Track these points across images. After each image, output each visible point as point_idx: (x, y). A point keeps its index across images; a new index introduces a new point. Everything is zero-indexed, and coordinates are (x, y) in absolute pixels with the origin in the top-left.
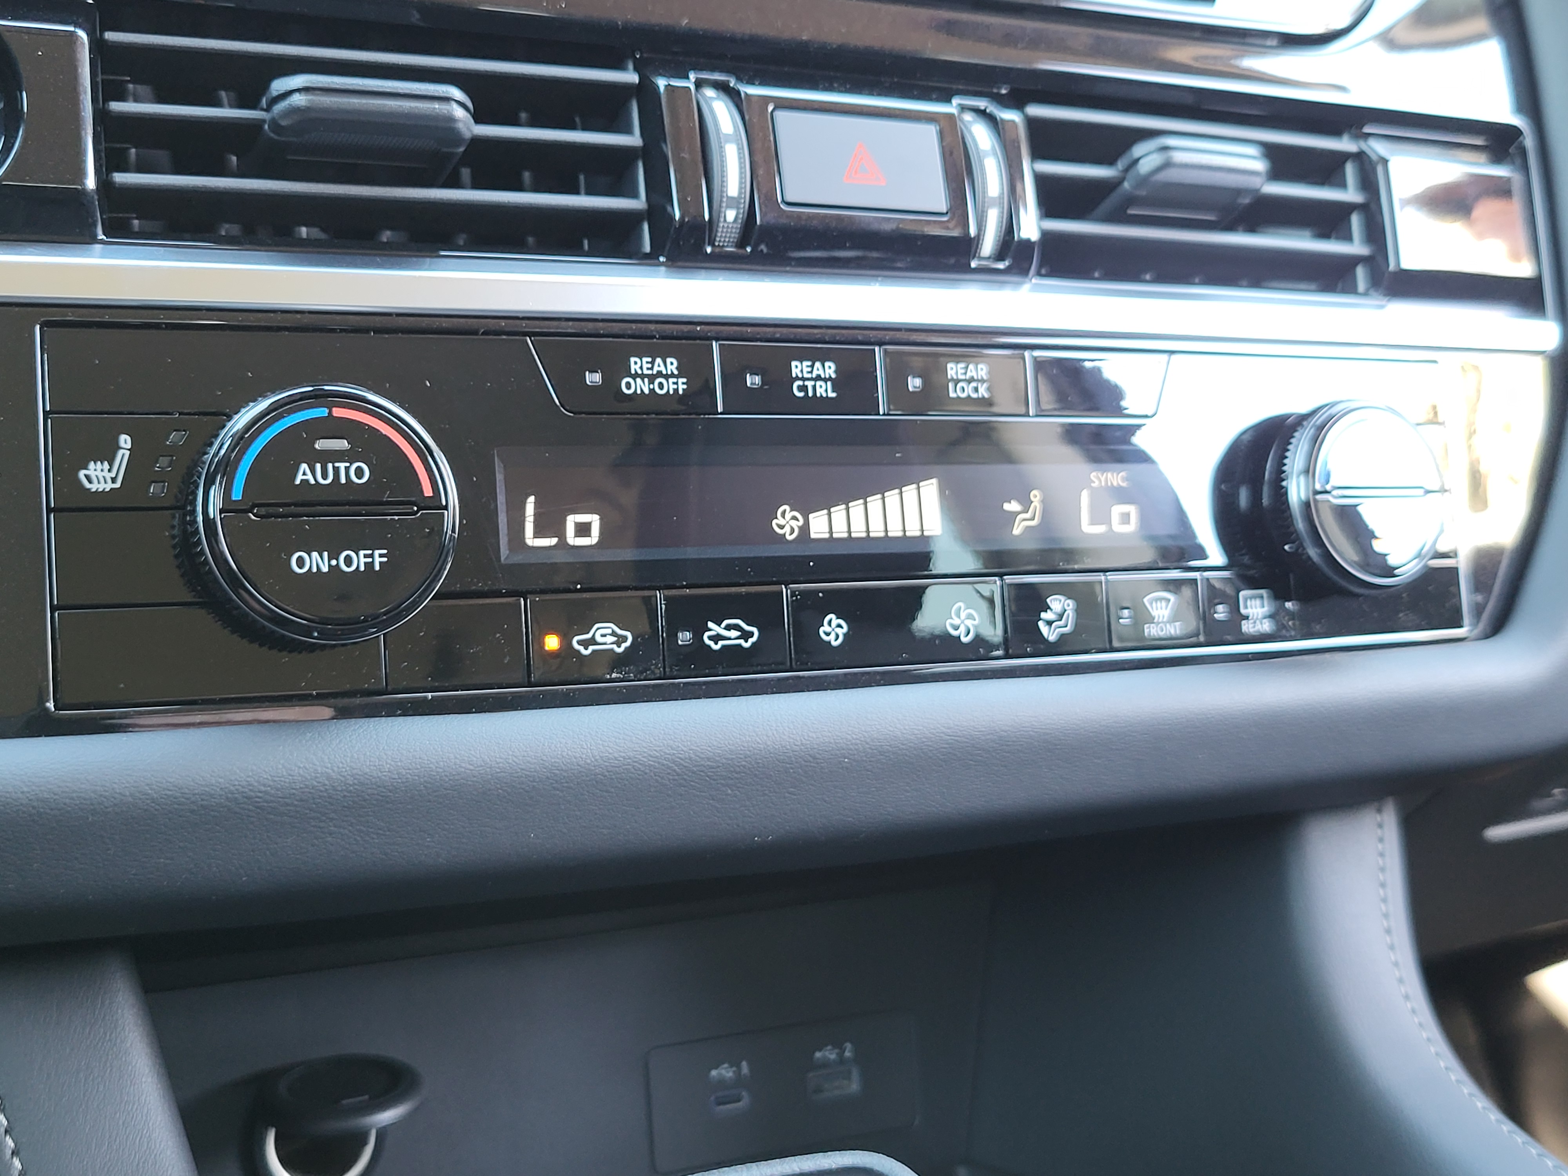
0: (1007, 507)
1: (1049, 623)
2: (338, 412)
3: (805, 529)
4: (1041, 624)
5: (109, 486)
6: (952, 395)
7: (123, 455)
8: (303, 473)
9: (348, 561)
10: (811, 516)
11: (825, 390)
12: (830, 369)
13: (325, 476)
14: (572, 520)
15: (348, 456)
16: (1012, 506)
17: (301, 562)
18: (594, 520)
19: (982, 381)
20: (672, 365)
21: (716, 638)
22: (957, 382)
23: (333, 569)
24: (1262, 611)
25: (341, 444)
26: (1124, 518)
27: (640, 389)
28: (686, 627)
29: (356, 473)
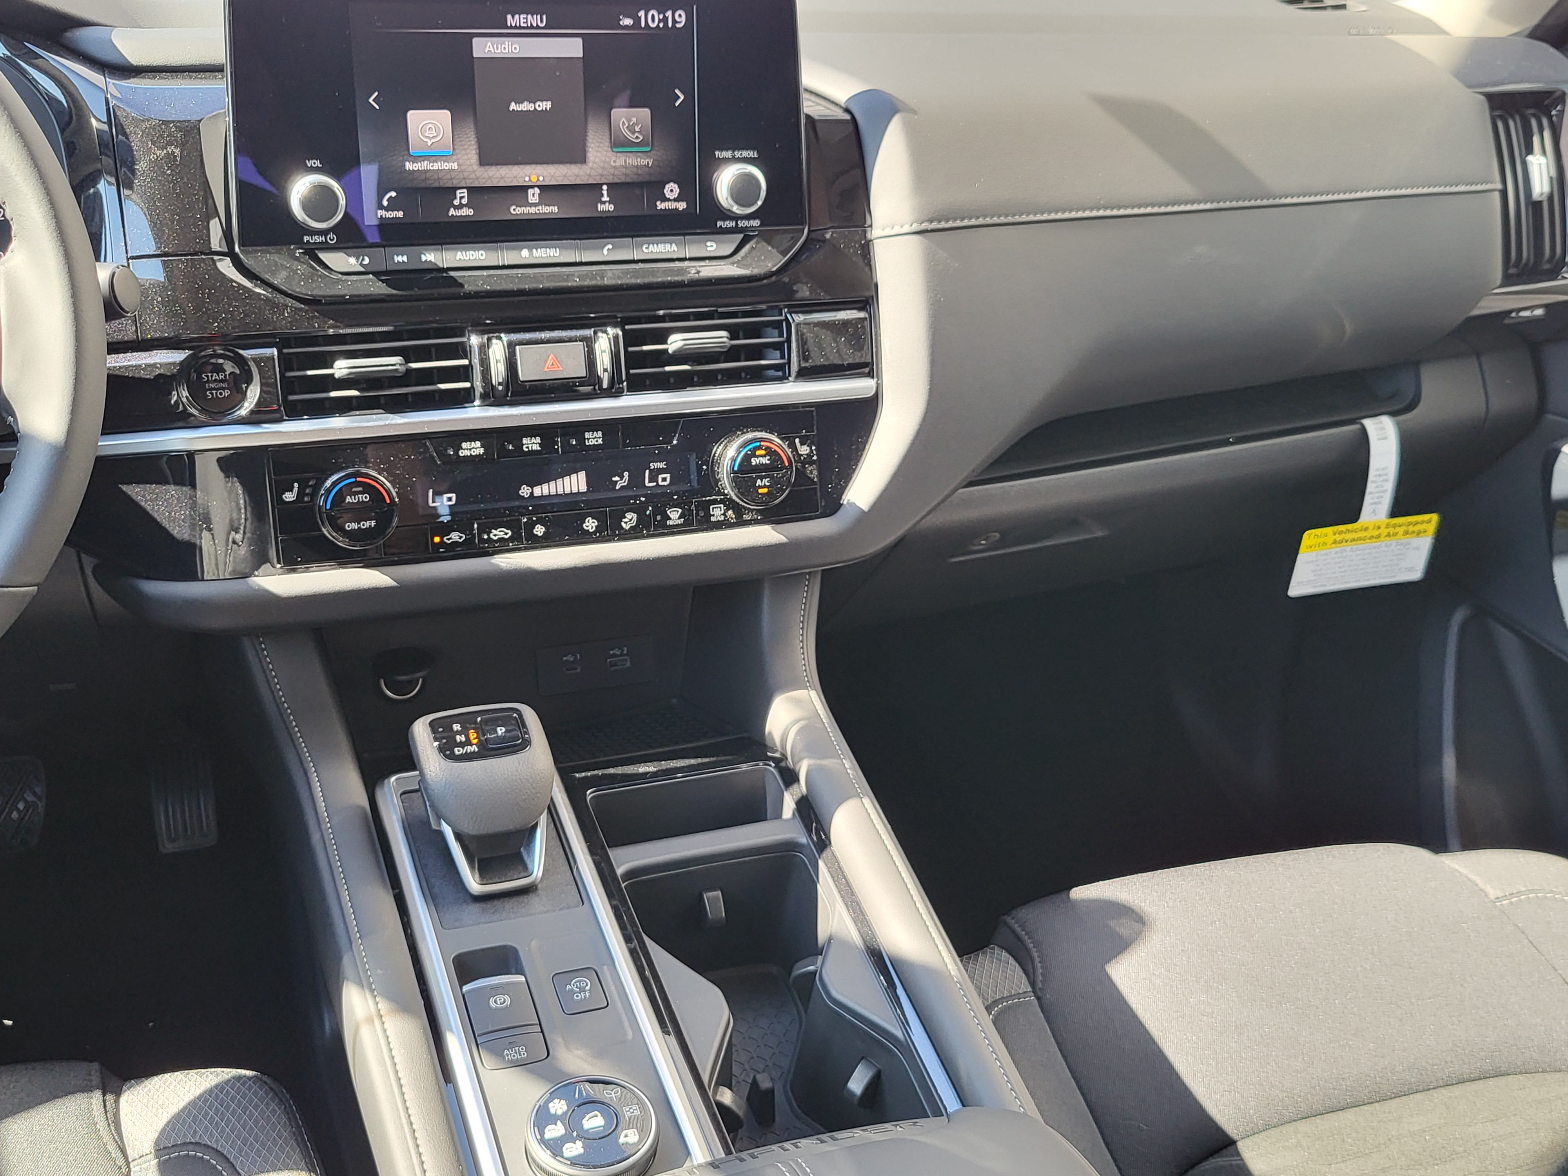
0: (614, 479)
1: (626, 523)
2: (358, 479)
3: (532, 493)
4: (623, 524)
5: (292, 499)
6: (587, 444)
7: (296, 489)
8: (348, 499)
9: (363, 525)
10: (534, 488)
11: (536, 447)
12: (538, 440)
13: (355, 499)
14: (445, 496)
15: (362, 493)
16: (616, 479)
17: (349, 526)
18: (453, 496)
19: (600, 438)
20: (478, 444)
21: (495, 535)
22: (588, 439)
23: (359, 528)
24: (720, 513)
25: (360, 489)
26: (664, 480)
27: (468, 453)
28: (485, 532)
29: (365, 497)
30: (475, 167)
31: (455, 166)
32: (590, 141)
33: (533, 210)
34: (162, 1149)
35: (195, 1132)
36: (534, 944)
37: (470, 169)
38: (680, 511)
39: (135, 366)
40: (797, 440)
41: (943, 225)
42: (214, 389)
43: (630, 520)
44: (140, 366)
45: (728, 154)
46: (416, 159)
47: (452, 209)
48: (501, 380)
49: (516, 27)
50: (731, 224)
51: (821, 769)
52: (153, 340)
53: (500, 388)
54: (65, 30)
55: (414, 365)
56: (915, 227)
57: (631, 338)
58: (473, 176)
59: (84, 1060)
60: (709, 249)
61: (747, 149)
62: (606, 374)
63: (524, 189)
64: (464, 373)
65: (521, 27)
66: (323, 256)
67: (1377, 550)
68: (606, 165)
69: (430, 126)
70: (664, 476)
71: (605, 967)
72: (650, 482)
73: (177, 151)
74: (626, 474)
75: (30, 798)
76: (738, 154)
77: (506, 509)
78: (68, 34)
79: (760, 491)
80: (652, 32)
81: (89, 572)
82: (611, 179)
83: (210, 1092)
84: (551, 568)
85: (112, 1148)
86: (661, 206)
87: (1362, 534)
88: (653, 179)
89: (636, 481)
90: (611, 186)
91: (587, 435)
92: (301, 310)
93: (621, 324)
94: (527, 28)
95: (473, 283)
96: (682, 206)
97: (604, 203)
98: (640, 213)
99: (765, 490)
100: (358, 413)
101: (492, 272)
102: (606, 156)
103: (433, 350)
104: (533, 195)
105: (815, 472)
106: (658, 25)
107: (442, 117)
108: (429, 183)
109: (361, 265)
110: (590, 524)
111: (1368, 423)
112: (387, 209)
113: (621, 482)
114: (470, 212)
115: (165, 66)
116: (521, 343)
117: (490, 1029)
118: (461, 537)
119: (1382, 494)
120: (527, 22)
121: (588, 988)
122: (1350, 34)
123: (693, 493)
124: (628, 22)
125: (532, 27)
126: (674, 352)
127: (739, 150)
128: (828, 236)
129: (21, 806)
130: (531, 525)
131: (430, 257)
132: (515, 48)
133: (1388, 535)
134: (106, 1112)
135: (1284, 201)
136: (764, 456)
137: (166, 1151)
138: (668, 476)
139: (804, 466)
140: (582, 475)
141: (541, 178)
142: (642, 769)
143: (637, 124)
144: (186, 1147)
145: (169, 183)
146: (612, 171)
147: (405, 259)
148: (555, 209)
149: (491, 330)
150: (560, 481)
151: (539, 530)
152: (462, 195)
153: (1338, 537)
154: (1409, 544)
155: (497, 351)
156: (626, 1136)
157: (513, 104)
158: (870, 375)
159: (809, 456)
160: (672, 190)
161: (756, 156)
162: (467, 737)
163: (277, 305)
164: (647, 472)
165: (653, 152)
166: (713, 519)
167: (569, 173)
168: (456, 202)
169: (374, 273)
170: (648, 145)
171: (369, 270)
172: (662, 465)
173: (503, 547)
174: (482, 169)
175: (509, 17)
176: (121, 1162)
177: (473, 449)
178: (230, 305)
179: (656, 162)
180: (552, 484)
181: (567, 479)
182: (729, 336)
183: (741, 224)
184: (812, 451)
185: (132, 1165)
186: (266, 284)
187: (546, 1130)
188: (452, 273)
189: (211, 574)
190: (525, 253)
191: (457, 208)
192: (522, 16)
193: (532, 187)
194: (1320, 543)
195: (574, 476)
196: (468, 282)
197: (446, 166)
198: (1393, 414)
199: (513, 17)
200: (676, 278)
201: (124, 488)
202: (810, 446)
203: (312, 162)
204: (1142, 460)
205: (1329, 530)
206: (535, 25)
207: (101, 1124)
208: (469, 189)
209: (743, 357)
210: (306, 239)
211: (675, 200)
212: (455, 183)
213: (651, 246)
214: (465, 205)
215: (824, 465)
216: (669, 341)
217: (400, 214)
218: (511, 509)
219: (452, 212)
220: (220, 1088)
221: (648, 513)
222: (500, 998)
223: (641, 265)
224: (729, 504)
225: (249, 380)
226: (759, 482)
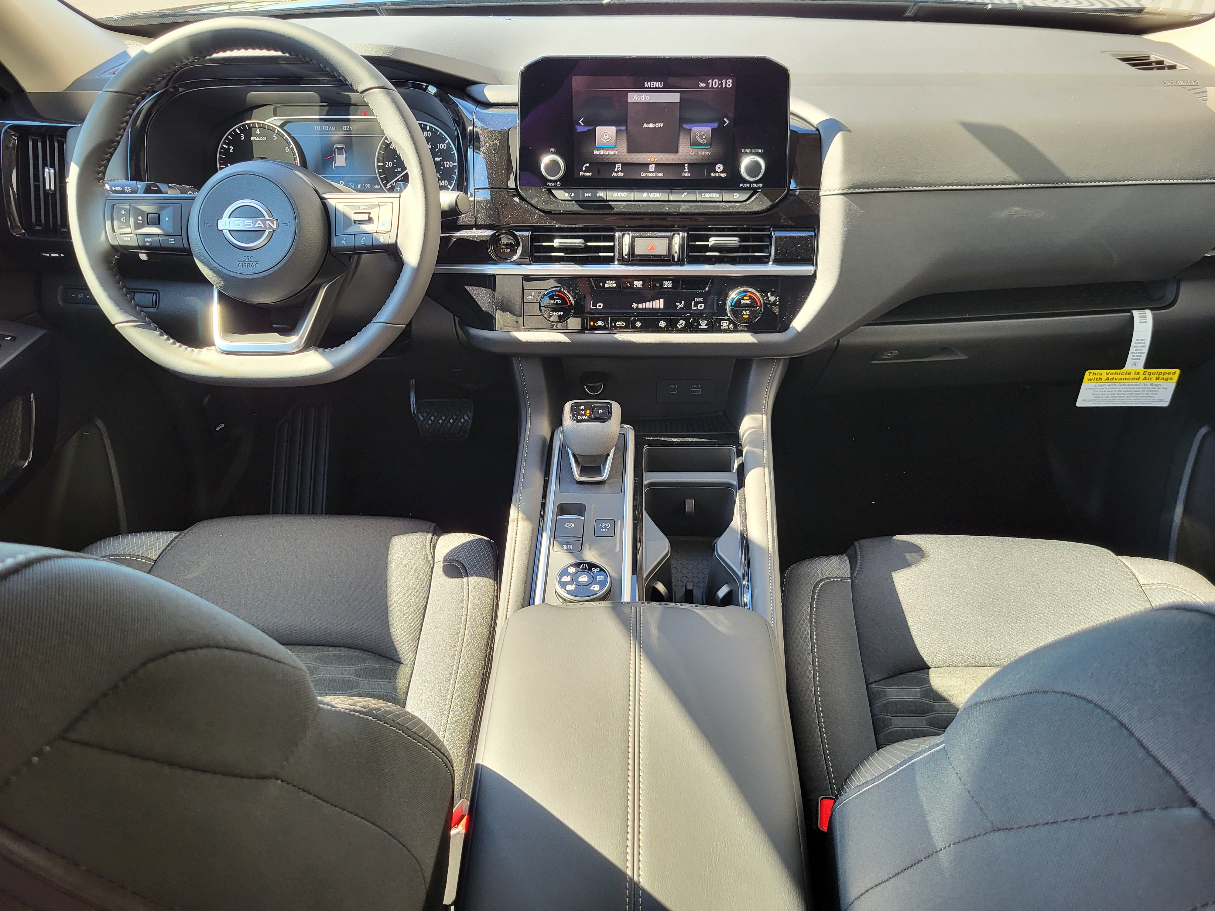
0: (677, 304)
1: (679, 325)
2: (558, 293)
3: (638, 307)
6: (664, 286)
10: (639, 305)
11: (640, 286)
12: (641, 282)
14: (598, 304)
15: (558, 299)
16: (678, 304)
18: (602, 304)
19: (670, 284)
20: (614, 282)
21: (618, 324)
22: (665, 284)
24: (726, 325)
25: (557, 298)
26: (701, 306)
27: (609, 286)
28: (613, 322)
29: (559, 302)
30: (625, 153)
31: (616, 153)
32: (680, 142)
33: (651, 174)
34: (445, 560)
35: (458, 556)
36: (593, 505)
37: (623, 154)
38: (706, 322)
39: (474, 236)
40: (769, 294)
41: (856, 191)
42: (504, 248)
43: (681, 324)
44: (475, 236)
45: (748, 151)
46: (599, 149)
47: (614, 173)
48: (626, 254)
49: (648, 88)
50: (747, 185)
51: (753, 452)
52: (481, 225)
53: (626, 257)
54: (468, 86)
55: (589, 244)
56: (841, 191)
57: (691, 238)
58: (624, 157)
59: (431, 521)
60: (734, 197)
61: (758, 149)
62: (676, 254)
63: (648, 164)
64: (611, 249)
65: (650, 88)
66: (554, 192)
67: (1138, 387)
68: (688, 155)
69: (606, 134)
70: (701, 305)
71: (619, 521)
72: (694, 307)
73: (498, 143)
74: (683, 302)
75: (466, 418)
76: (753, 151)
77: (624, 313)
78: (468, 88)
79: (744, 316)
80: (714, 90)
81: (457, 322)
82: (689, 161)
83: (468, 542)
84: (640, 342)
85: (430, 556)
86: (713, 175)
87: (1127, 376)
88: (710, 162)
89: (688, 306)
90: (689, 164)
91: (664, 282)
92: (542, 215)
93: (687, 231)
94: (654, 88)
95: (619, 207)
96: (724, 175)
97: (686, 172)
98: (703, 178)
99: (747, 316)
100: (563, 263)
101: (628, 203)
102: (688, 150)
103: (602, 237)
104: (652, 167)
105: (777, 310)
106: (718, 86)
107: (612, 130)
108: (604, 161)
109: (570, 196)
110: (662, 324)
111: (1135, 313)
112: (585, 172)
113: (680, 305)
114: (622, 174)
115: (504, 103)
116: (638, 237)
117: (562, 536)
118: (602, 324)
119: (1140, 354)
120: (654, 85)
121: (608, 527)
122: (1165, 85)
123: (714, 314)
124: (703, 85)
125: (656, 88)
126: (711, 246)
127: (754, 149)
128: (797, 193)
129: (462, 420)
130: (635, 321)
131: (601, 194)
132: (648, 98)
133: (1145, 378)
134: (431, 542)
135: (1076, 184)
136: (748, 300)
137: (447, 561)
138: (703, 305)
139: (771, 307)
140: (662, 301)
141: (656, 160)
142: (675, 440)
143: (704, 135)
144: (453, 561)
145: (493, 157)
146: (690, 157)
147: (590, 195)
148: (662, 175)
149: (623, 229)
150: (651, 303)
151: (638, 324)
152: (619, 166)
153: (1110, 377)
154: (1161, 385)
155: (627, 240)
156: (594, 587)
157: (645, 124)
158: (812, 264)
159: (775, 301)
160: (719, 167)
161: (762, 152)
162: (585, 413)
163: (532, 213)
164: (693, 302)
165: (711, 149)
166: (722, 328)
167: (670, 158)
168: (616, 170)
169: (576, 201)
170: (709, 146)
171: (574, 199)
172: (700, 299)
173: (621, 329)
174: (629, 154)
175: (646, 83)
176: (431, 562)
177: (610, 284)
178: (513, 212)
179: (712, 154)
180: (647, 303)
181: (654, 302)
182: (739, 240)
183: (752, 185)
184: (776, 299)
185: (435, 564)
186: (529, 203)
187: (563, 578)
188: (610, 203)
189: (499, 328)
190: (645, 195)
191: (616, 172)
192: (652, 83)
193: (652, 164)
194: (1097, 378)
195: (658, 301)
196: (616, 207)
197: (612, 153)
198: (1152, 309)
199: (648, 83)
200: (715, 211)
201: (466, 287)
202: (776, 297)
203: (552, 149)
204: (997, 320)
205: (1104, 372)
206: (657, 87)
207: (428, 547)
208: (623, 164)
209: (750, 251)
210: (548, 184)
211: (721, 172)
212: (616, 161)
213: (706, 194)
214: (620, 171)
215: (782, 307)
216: (710, 241)
217: (590, 174)
218: (626, 313)
219: (614, 174)
220: (472, 542)
221: (690, 321)
222: (570, 524)
223: (700, 203)
224: (731, 322)
225: (518, 245)
226: (744, 312)
